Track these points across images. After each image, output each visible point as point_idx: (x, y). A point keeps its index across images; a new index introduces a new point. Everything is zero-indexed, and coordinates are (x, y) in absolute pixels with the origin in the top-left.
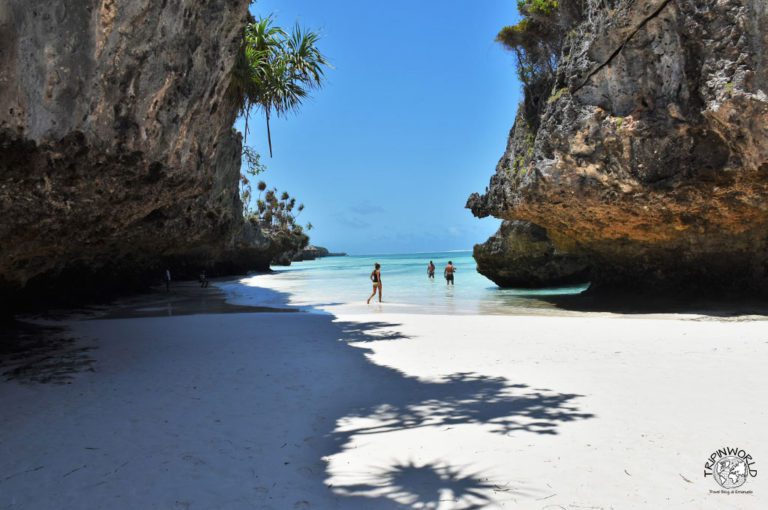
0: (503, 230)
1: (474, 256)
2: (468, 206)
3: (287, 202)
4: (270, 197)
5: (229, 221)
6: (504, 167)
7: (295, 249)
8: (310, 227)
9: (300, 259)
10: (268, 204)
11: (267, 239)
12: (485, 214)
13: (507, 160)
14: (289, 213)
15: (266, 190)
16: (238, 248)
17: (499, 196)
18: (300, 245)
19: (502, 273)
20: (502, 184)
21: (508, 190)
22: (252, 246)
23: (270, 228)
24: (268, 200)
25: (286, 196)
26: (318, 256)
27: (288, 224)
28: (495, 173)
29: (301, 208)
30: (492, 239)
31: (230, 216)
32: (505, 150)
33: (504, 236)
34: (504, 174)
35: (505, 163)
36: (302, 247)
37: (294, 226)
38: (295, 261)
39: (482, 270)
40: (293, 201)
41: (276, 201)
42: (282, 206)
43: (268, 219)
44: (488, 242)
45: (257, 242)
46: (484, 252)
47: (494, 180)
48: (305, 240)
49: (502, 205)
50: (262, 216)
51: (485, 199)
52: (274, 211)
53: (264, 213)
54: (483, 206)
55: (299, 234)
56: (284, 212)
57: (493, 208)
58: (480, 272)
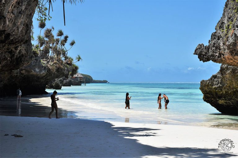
0: (222, 70)
1: (200, 89)
2: (195, 53)
3: (62, 38)
4: (48, 34)
5: (23, 55)
6: (220, 27)
7: (67, 77)
8: (79, 59)
9: (69, 84)
10: (46, 39)
11: (45, 68)
12: (208, 60)
13: (223, 23)
14: (63, 47)
15: (45, 28)
16: (22, 74)
17: (217, 48)
18: (70, 73)
19: (221, 102)
20: (219, 39)
21: (221, 44)
22: (33, 72)
23: (47, 58)
24: (47, 36)
25: (61, 34)
26: (83, 82)
27: (61, 56)
28: (215, 31)
29: (72, 44)
30: (215, 77)
31: (24, 52)
32: (222, 16)
33: (222, 74)
34: (220, 32)
35: (221, 25)
36: (72, 75)
37: (66, 58)
38: (64, 85)
39: (206, 99)
40: (66, 38)
41: (53, 37)
42: (58, 41)
43: (46, 51)
44: (211, 79)
45: (37, 70)
46: (208, 86)
47: (214, 36)
48: (75, 70)
49: (217, 54)
50: (42, 48)
51: (208, 48)
52: (51, 45)
53: (43, 46)
54: (206, 53)
55: (70, 64)
56: (59, 46)
57: (212, 55)
58: (205, 100)
